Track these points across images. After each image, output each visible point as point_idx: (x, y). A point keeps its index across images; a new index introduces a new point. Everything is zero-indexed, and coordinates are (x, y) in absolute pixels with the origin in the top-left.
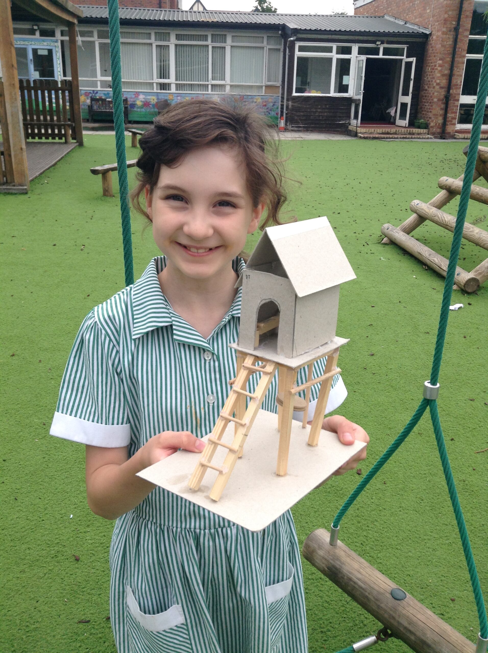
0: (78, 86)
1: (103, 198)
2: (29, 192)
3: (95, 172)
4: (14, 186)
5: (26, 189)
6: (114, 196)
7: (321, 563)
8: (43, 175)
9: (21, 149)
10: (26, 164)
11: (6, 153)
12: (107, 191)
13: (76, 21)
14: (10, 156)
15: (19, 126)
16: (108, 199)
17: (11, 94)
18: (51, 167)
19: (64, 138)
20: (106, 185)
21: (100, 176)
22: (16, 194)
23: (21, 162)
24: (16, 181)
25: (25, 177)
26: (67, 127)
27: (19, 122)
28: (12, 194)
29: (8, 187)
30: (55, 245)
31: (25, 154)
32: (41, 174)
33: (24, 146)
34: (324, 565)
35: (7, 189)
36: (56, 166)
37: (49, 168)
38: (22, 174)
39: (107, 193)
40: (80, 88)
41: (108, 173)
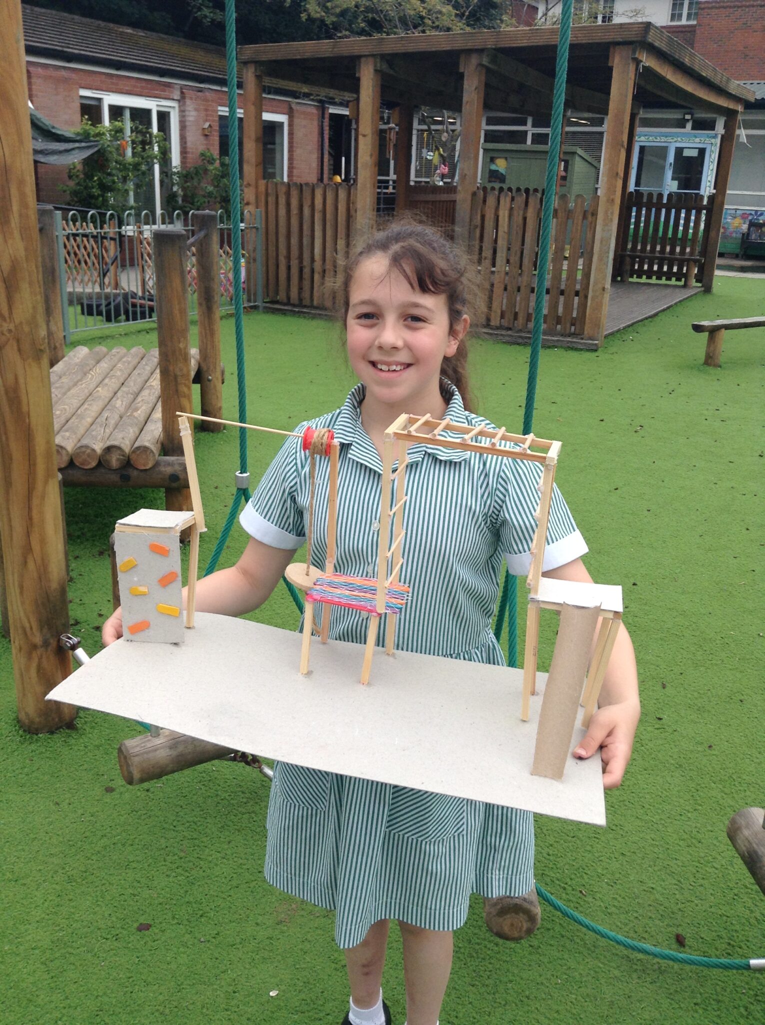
0: (723, 204)
1: (702, 368)
2: (600, 349)
3: (698, 328)
4: (582, 339)
5: (596, 345)
6: (720, 367)
7: (742, 846)
8: (630, 329)
9: (604, 289)
10: (605, 309)
11: (581, 294)
12: (711, 357)
13: (740, 108)
14: (586, 297)
15: (608, 257)
16: (711, 370)
17: (606, 212)
18: (646, 318)
19: (683, 280)
20: (712, 349)
21: (707, 334)
22: (581, 350)
23: (598, 307)
24: (586, 332)
25: (599, 328)
26: (692, 263)
27: (608, 252)
28: (576, 349)
29: (574, 340)
30: (602, 420)
31: (607, 296)
32: (629, 326)
33: (608, 285)
34: (744, 848)
35: (571, 342)
36: (657, 319)
37: (642, 321)
38: (597, 325)
39: (709, 361)
40: (726, 207)
41: (717, 332)
